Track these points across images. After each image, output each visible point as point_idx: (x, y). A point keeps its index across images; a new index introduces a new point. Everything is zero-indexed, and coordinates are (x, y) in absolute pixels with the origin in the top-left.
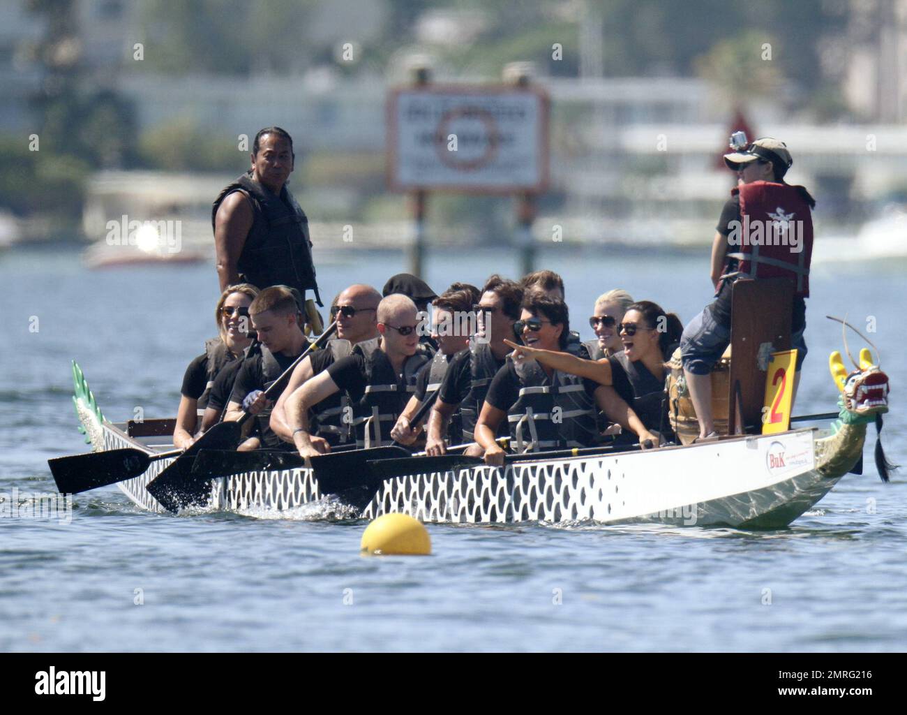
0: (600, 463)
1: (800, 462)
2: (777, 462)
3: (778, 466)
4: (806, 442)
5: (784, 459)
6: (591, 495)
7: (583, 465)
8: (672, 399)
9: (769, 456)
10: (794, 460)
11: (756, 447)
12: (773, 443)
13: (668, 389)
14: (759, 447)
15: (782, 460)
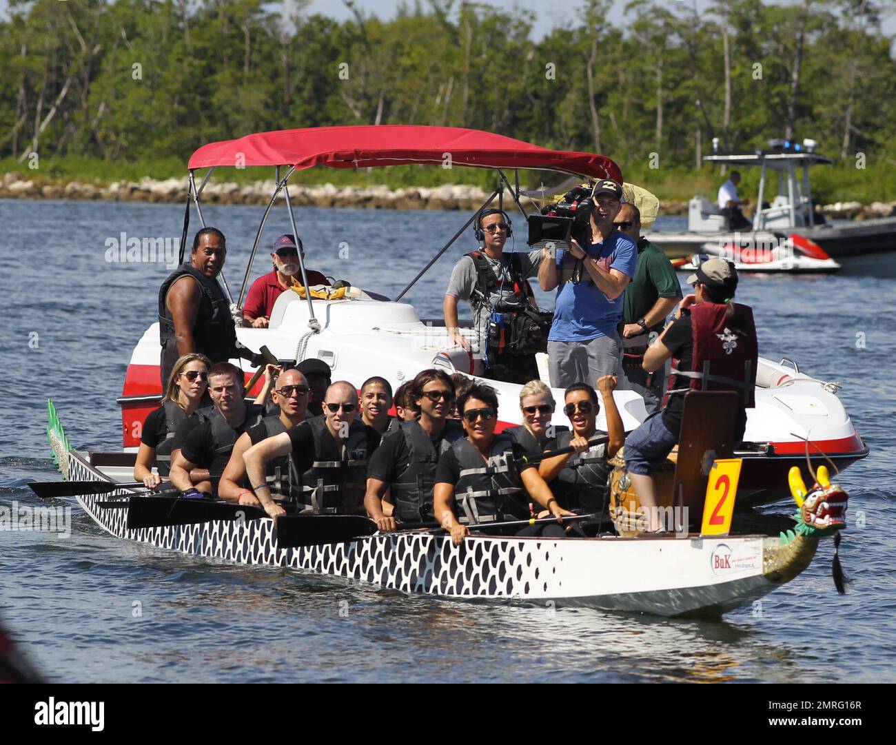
0: (539, 545)
1: (747, 566)
2: (721, 563)
3: (722, 567)
4: (755, 548)
5: (730, 561)
6: (528, 573)
7: (521, 546)
8: (614, 493)
9: (714, 557)
10: (739, 563)
11: (701, 547)
12: (720, 545)
13: (610, 484)
14: (704, 547)
15: (727, 562)
